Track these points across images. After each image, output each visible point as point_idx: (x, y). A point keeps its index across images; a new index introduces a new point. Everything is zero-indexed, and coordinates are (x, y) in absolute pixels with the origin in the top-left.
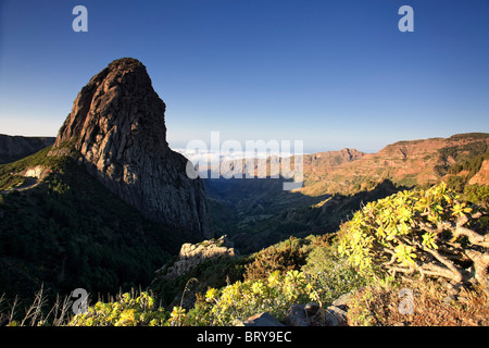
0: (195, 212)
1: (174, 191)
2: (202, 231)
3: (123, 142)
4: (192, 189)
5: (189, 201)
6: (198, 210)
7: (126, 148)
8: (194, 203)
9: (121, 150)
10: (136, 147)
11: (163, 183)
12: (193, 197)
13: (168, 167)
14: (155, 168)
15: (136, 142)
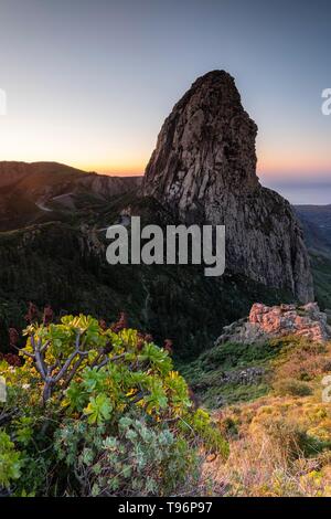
0: (289, 265)
1: (262, 237)
2: (296, 291)
3: (206, 178)
4: (287, 236)
5: (281, 252)
6: (293, 263)
7: (208, 184)
8: (288, 254)
9: (202, 189)
10: (220, 184)
11: (248, 227)
12: (287, 247)
13: (257, 207)
14: (241, 208)
15: (219, 178)
